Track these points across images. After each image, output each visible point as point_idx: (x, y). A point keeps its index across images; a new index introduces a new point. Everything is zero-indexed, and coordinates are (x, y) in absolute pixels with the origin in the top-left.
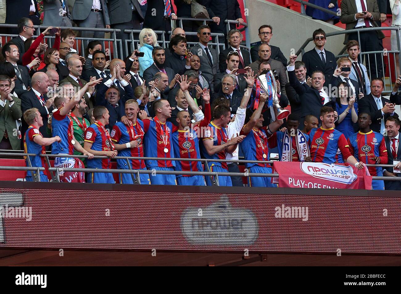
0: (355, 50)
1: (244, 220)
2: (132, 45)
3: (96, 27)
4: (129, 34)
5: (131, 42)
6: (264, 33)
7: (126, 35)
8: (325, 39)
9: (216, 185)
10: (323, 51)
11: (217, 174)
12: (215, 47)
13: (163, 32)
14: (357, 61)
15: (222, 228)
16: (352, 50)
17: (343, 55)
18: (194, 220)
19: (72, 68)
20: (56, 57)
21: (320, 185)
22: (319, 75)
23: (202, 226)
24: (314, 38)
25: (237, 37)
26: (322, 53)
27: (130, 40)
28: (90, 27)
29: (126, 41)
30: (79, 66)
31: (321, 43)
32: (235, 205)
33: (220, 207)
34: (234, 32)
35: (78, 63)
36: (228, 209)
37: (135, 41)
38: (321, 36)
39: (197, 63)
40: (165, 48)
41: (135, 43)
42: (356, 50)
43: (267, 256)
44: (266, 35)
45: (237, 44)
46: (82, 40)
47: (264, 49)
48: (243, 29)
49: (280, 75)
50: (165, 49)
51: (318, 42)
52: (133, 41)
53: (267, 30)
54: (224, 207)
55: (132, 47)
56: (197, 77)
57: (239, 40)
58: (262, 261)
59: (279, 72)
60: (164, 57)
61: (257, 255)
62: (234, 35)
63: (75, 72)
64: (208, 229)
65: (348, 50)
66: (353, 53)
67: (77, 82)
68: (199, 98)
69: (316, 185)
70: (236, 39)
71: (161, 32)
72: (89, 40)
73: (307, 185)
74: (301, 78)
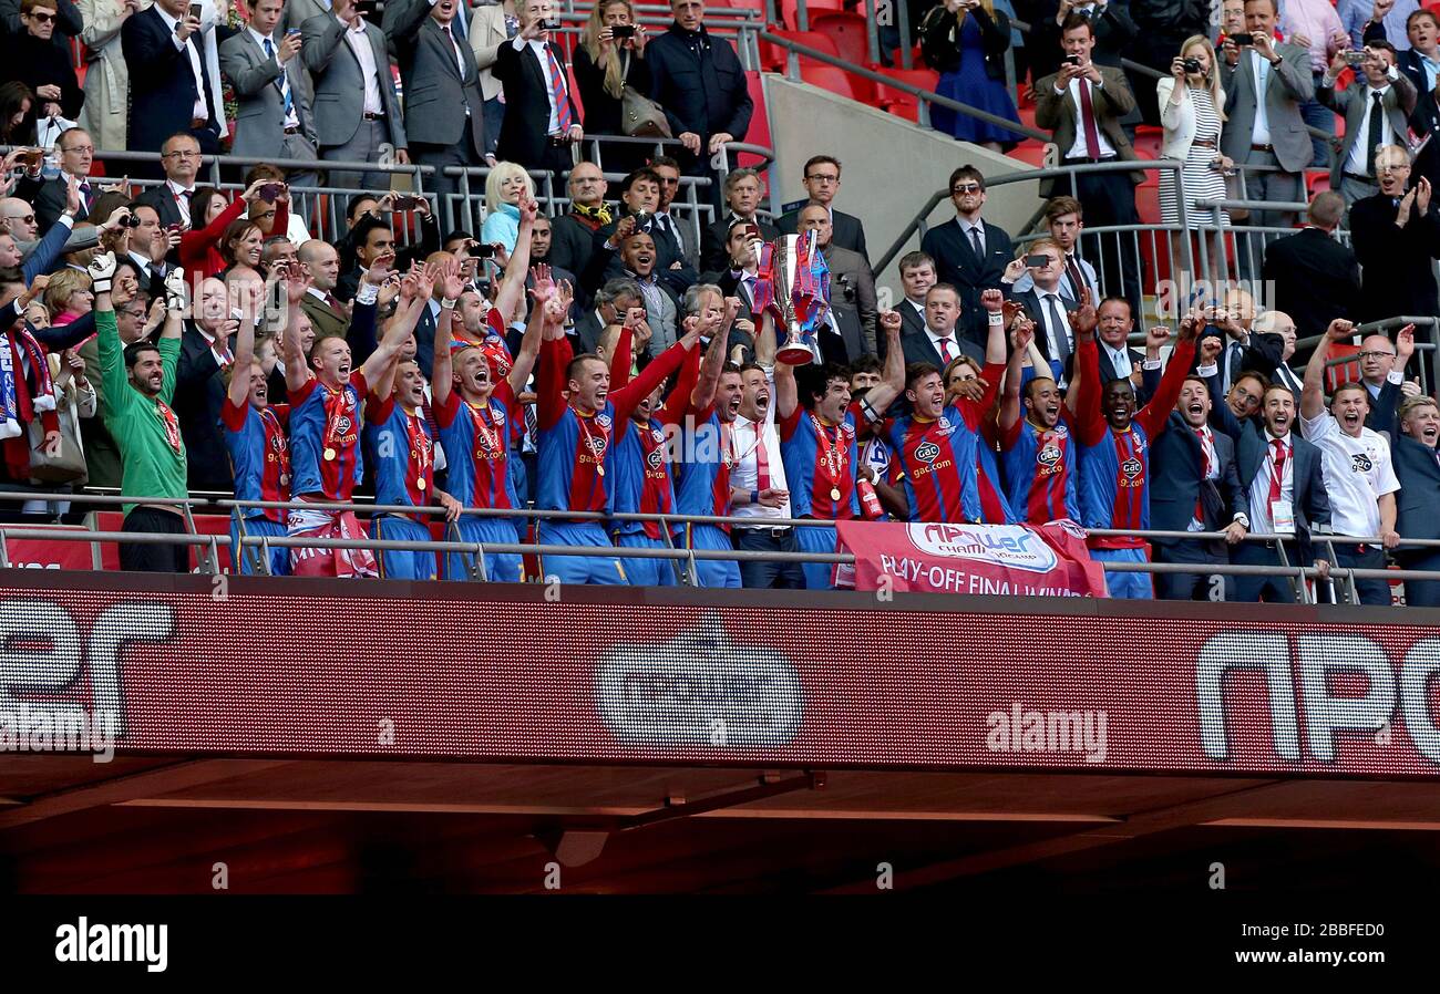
0: (1069, 224)
1: (765, 679)
2: (466, 207)
3: (368, 160)
4: (456, 178)
5: (462, 201)
6: (821, 177)
7: (449, 182)
8: (983, 191)
9: (689, 584)
10: (979, 225)
11: (692, 554)
12: (686, 213)
13: (549, 174)
14: (1072, 253)
15: (705, 699)
16: (1061, 224)
17: (1032, 235)
18: (629, 677)
19: (313, 269)
20: (251, 245)
21: (963, 574)
22: (946, 295)
23: (651, 693)
24: (954, 191)
25: (749, 189)
26: (974, 230)
27: (460, 196)
28: (351, 160)
29: (450, 197)
30: (331, 263)
31: (972, 201)
32: (741, 638)
33: (701, 643)
34: (743, 176)
35: (328, 254)
36: (722, 648)
37: (474, 196)
38: (971, 182)
39: (646, 250)
40: (553, 215)
41: (474, 204)
42: (1072, 226)
43: (825, 775)
44: (826, 184)
45: (748, 208)
46: (329, 194)
47: (814, 217)
48: (764, 166)
49: (857, 288)
50: (552, 220)
51: (961, 198)
52: (469, 197)
53: (827, 168)
54: (712, 643)
55: (466, 212)
56: (640, 294)
57: (754, 197)
58: (812, 788)
59: (855, 279)
60: (547, 239)
61: (800, 773)
62: (744, 182)
63: (321, 279)
64: (667, 702)
65: (1051, 223)
66: (1064, 234)
67: (327, 303)
68: (641, 352)
69: (952, 576)
70: (747, 193)
71: (542, 172)
72: (351, 195)
73: (926, 574)
74: (921, 292)
